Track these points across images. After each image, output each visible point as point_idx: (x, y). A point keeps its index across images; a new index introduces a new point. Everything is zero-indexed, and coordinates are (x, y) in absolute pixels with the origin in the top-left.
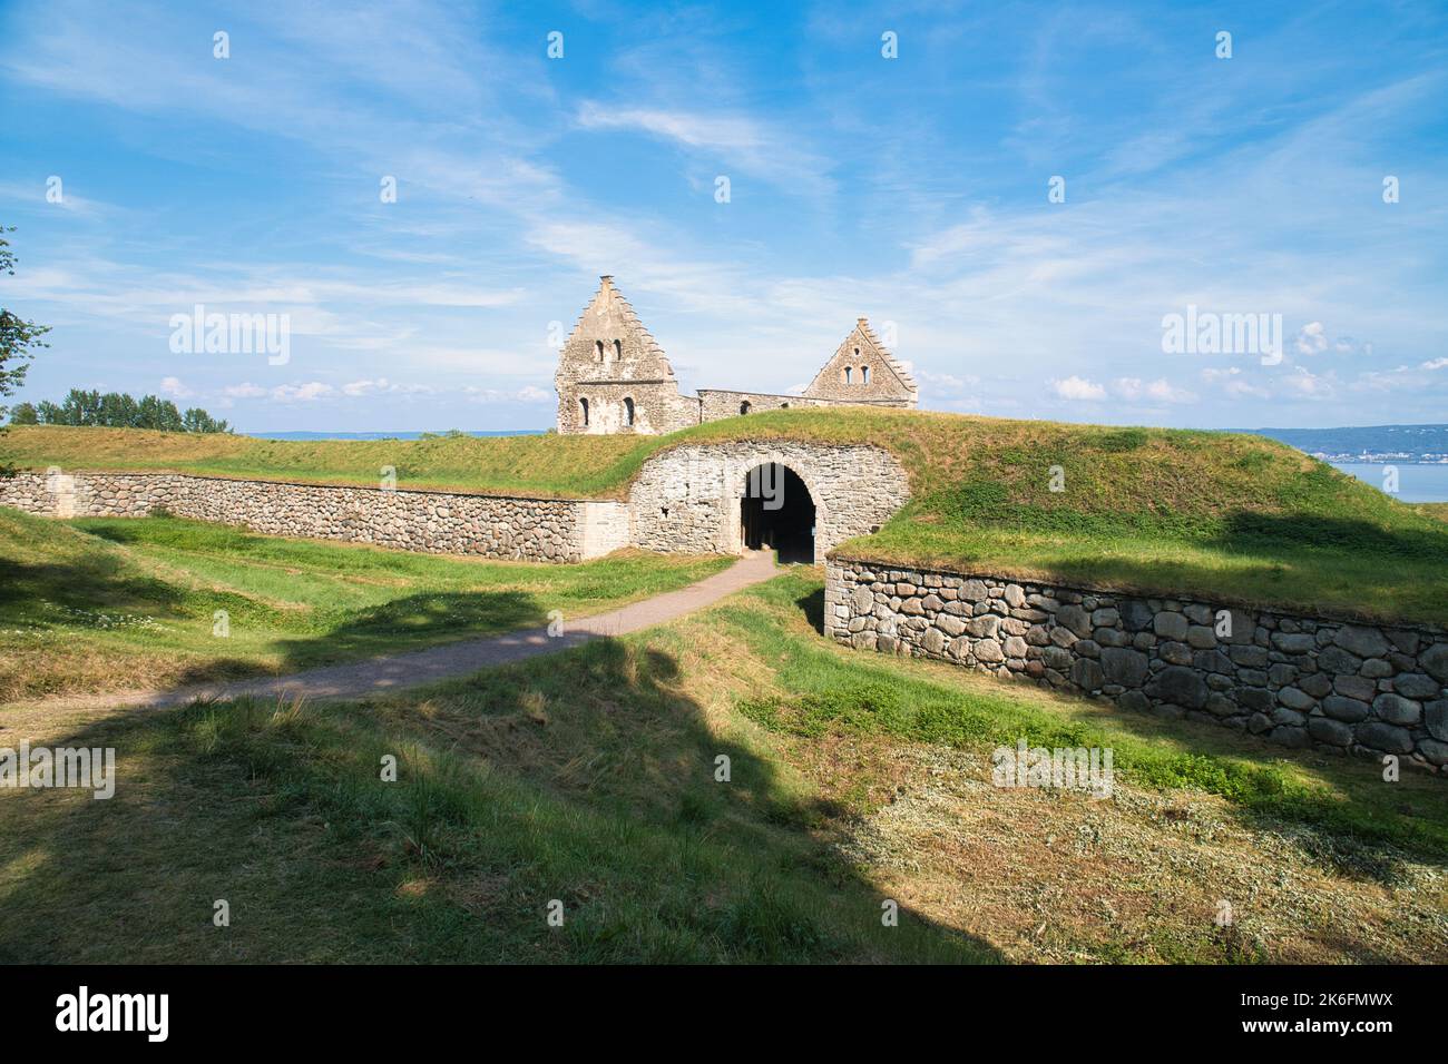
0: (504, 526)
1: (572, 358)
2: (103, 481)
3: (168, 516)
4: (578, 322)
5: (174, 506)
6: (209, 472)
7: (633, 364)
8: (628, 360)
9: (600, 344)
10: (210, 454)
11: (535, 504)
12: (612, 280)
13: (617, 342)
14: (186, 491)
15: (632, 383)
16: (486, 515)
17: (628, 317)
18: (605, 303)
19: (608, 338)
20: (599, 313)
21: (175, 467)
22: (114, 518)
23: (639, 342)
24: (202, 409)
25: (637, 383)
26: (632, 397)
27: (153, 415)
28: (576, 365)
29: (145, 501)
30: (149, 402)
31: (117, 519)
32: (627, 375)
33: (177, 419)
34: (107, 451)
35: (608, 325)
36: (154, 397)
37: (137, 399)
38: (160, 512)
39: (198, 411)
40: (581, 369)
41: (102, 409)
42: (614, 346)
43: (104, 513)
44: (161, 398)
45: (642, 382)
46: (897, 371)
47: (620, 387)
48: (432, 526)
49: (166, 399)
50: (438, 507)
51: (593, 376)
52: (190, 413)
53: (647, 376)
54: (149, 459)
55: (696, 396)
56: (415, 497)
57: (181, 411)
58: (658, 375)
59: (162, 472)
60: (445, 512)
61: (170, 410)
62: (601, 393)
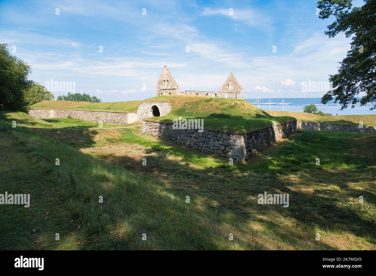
0: (118, 118)
1: (159, 84)
2: (58, 111)
3: (70, 118)
4: (160, 76)
5: (72, 116)
6: (77, 109)
7: (170, 85)
8: (170, 84)
9: (164, 81)
10: (80, 106)
11: (122, 114)
12: (167, 67)
13: (167, 80)
14: (74, 113)
15: (170, 89)
16: (116, 116)
17: (169, 75)
18: (165, 72)
19: (166, 80)
20: (164, 74)
21: (72, 108)
22: (60, 118)
23: (171, 80)
24: (95, 96)
25: (171, 89)
26: (170, 92)
27: (85, 98)
28: (160, 86)
29: (67, 115)
30: (84, 95)
31: (61, 119)
32: (169, 88)
33: (90, 99)
34: (61, 105)
35: (166, 77)
36: (85, 94)
37: (82, 94)
38: (69, 117)
39: (94, 97)
40: (161, 87)
41: (75, 97)
42: (167, 81)
43: (59, 117)
44: (87, 94)
45: (172, 89)
46: (239, 85)
47: (168, 90)
48: (109, 118)
49: (88, 94)
50: (109, 115)
51: (163, 88)
52: (93, 97)
53: (173, 88)
54: (68, 107)
55: (185, 91)
56: (106, 113)
57: (91, 97)
58: (175, 88)
59: (70, 109)
60: (110, 116)
61: (88, 97)
62: (164, 92)
